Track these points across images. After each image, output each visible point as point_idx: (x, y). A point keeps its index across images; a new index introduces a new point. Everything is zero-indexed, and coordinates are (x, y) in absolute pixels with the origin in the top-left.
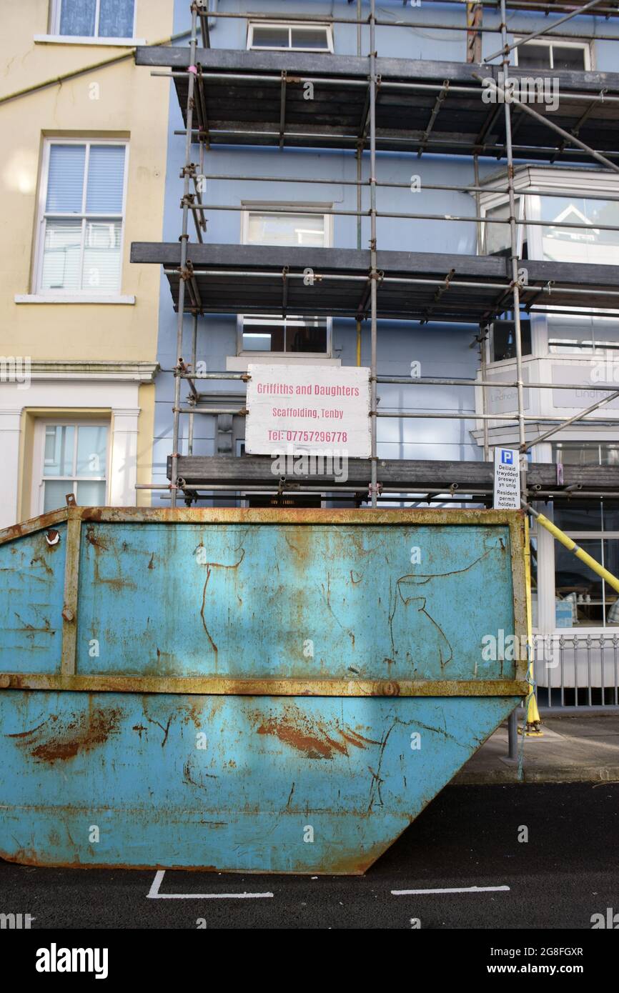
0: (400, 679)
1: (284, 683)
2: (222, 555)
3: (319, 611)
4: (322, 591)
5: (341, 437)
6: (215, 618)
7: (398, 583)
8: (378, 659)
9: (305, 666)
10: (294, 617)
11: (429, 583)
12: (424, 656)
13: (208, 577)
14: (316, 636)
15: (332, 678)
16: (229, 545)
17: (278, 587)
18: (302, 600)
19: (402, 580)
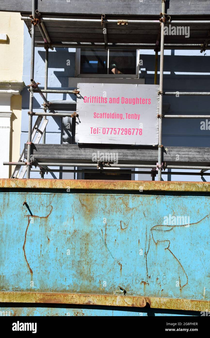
0: (152, 295)
1: (74, 296)
2: (38, 209)
3: (99, 247)
4: (101, 234)
5: (139, 132)
6: (32, 251)
7: (151, 230)
8: (137, 282)
9: (89, 284)
10: (83, 251)
11: (172, 231)
12: (169, 281)
13: (28, 224)
14: (97, 264)
15: (106, 293)
16: (42, 203)
17: (73, 231)
18: (88, 240)
19: (154, 228)
